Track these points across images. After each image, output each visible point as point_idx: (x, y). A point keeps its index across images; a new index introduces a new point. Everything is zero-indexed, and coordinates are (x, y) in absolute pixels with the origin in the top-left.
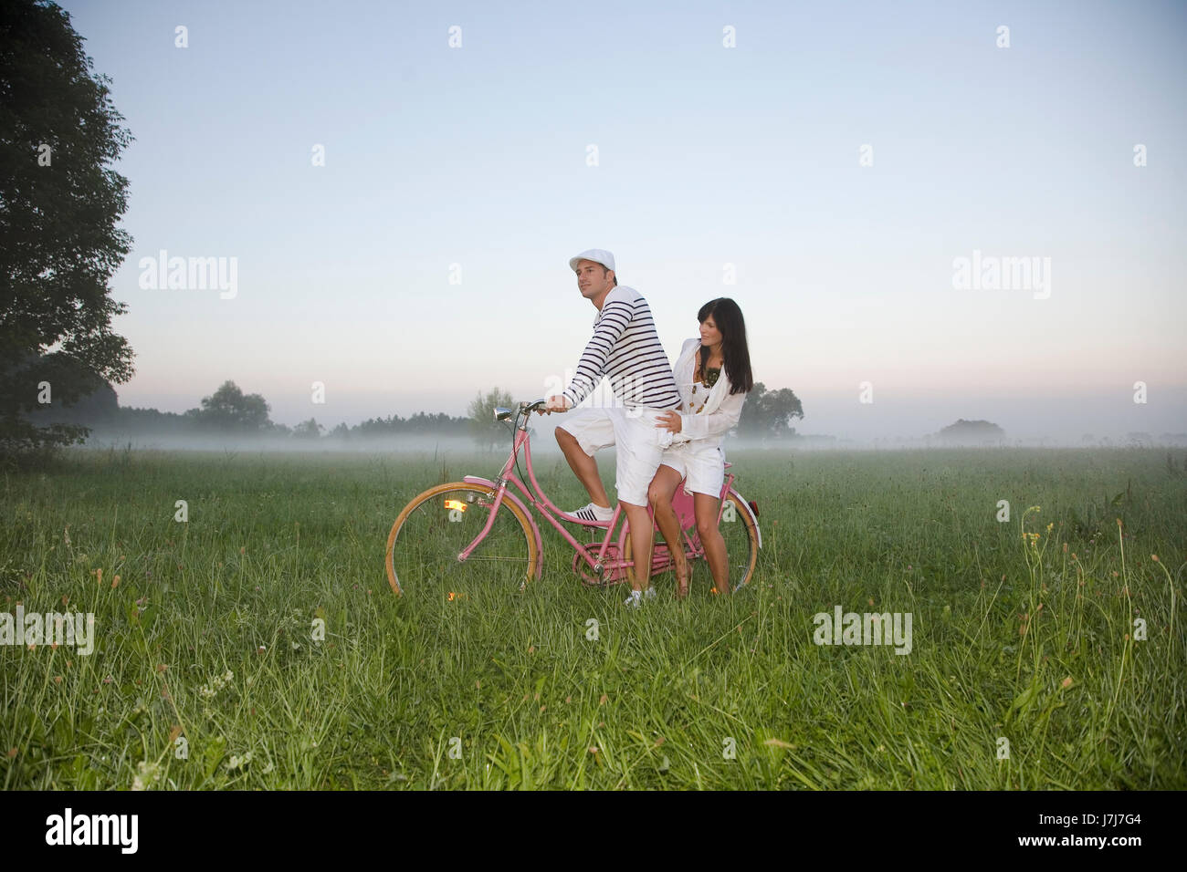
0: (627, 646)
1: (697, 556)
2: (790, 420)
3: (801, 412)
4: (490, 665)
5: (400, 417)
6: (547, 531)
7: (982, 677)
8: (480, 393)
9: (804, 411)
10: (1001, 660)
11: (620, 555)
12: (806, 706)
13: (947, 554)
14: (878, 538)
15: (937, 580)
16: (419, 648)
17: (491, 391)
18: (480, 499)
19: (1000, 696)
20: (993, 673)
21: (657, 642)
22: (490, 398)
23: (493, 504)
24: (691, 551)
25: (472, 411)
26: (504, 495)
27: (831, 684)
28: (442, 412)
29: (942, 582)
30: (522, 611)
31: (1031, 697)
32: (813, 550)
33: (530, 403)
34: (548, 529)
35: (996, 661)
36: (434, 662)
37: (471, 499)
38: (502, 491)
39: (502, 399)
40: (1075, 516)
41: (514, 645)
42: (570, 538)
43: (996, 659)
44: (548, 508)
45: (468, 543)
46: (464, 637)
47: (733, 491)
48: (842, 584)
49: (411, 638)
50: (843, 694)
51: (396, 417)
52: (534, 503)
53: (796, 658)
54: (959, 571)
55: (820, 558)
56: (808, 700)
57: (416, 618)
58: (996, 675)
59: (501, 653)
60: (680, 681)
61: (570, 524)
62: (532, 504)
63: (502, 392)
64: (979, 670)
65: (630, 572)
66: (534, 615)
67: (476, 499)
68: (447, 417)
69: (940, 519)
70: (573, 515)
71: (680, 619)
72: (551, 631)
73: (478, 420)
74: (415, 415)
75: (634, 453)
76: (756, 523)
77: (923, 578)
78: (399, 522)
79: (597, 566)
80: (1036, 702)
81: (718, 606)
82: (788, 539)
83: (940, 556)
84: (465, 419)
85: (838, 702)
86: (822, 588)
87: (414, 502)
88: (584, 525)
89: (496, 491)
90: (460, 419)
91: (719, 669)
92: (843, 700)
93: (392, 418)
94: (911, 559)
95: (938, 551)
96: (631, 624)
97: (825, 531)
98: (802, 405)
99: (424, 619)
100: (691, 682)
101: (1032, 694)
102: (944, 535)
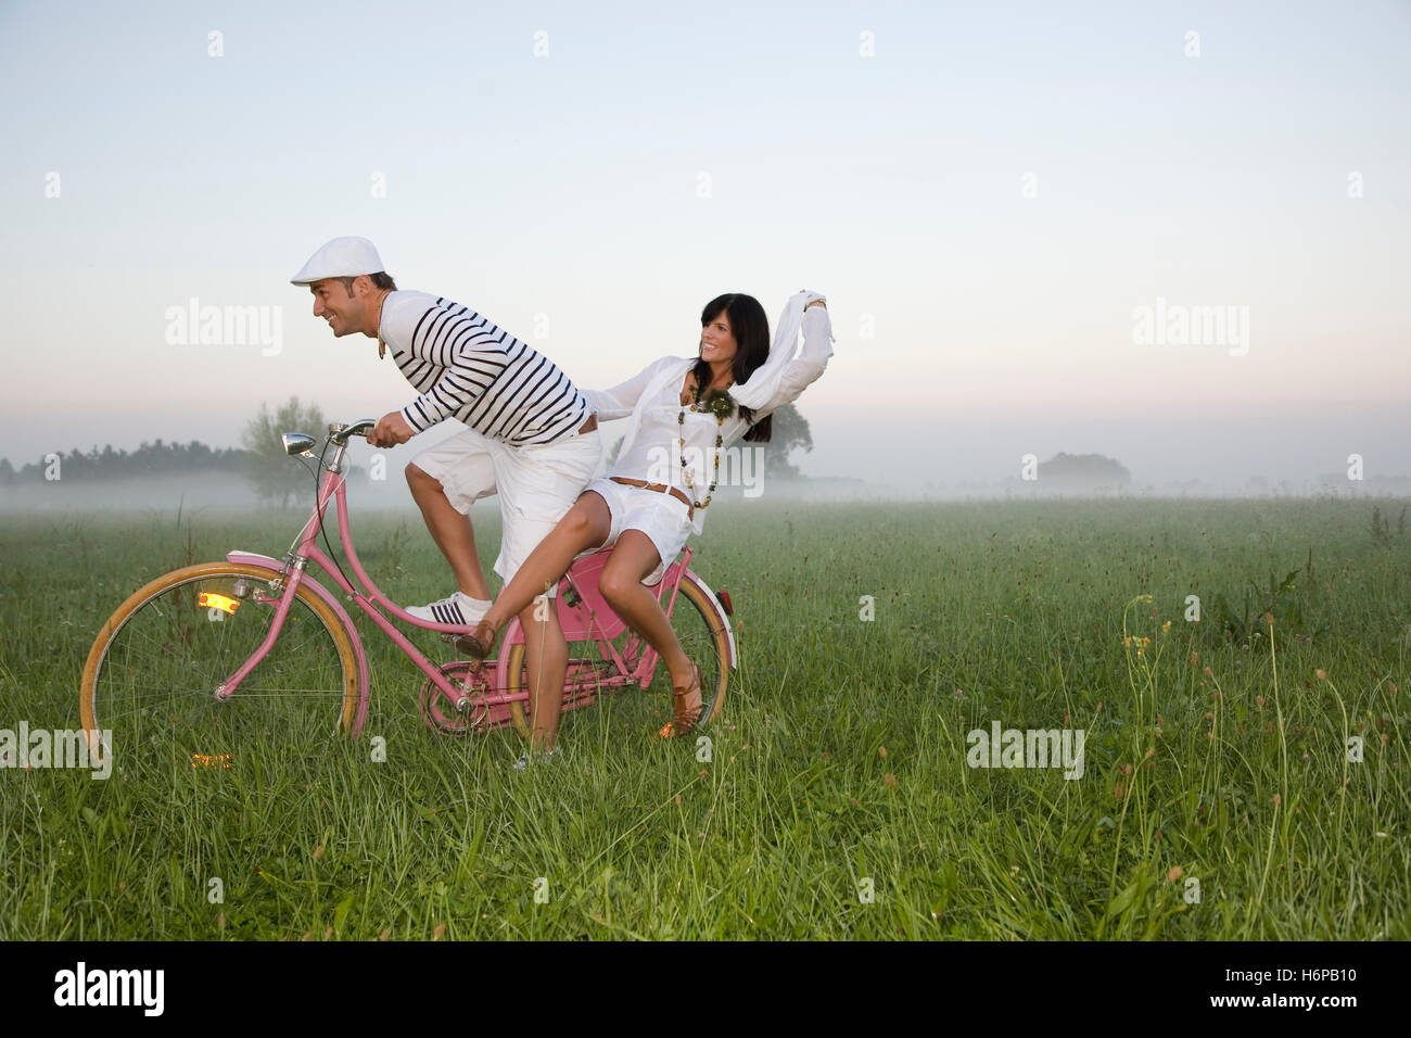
0: (498, 836)
1: (629, 682)
2: (791, 453)
3: (808, 440)
4: (257, 882)
5: (116, 449)
6: (376, 644)
7: (1067, 866)
8: (264, 406)
9: (813, 438)
10: (1096, 838)
11: (502, 684)
12: (785, 924)
13: (1025, 669)
14: (916, 644)
15: (1007, 711)
16: (126, 861)
17: (285, 403)
18: (257, 591)
19: (1092, 896)
20: (1084, 859)
21: (547, 828)
22: (284, 415)
23: (280, 598)
24: (620, 674)
25: (251, 438)
26: (300, 583)
27: (825, 886)
28: (196, 439)
29: (1015, 715)
30: (318, 784)
31: (1135, 897)
32: (813, 666)
33: (345, 426)
34: (377, 642)
35: (1088, 841)
36: (150, 883)
37: (241, 591)
38: (296, 577)
39: (304, 418)
40: (1224, 607)
41: (300, 845)
42: (416, 654)
43: (1089, 838)
44: (377, 604)
45: (231, 671)
46: (213, 837)
47: (691, 574)
48: (854, 721)
49: (113, 844)
50: (845, 902)
51: (109, 448)
52: (354, 596)
53: (775, 844)
54: (1040, 697)
55: (825, 679)
56: (789, 914)
57: (123, 809)
58: (1087, 862)
59: (279, 860)
60: (579, 891)
61: (416, 631)
62: (349, 598)
63: (305, 404)
64: (1062, 856)
65: (517, 710)
66: (340, 789)
67: (249, 591)
68: (205, 449)
69: (1017, 613)
70: (422, 614)
71: (588, 787)
72: (367, 817)
73: (260, 453)
74: (144, 446)
75: (519, 509)
76: (728, 626)
77: (985, 708)
78: (104, 636)
79: (460, 702)
80: (1144, 904)
81: (652, 763)
82: (775, 650)
83: (1014, 673)
84: (239, 452)
85: (836, 916)
86: (825, 727)
87: (136, 598)
88: (444, 633)
89: (286, 577)
90: (230, 452)
91: (647, 868)
92: (845, 912)
93: (101, 451)
94: (967, 678)
95: (1011, 665)
96: (506, 799)
97: (836, 635)
98: (811, 428)
99: (138, 808)
100: (599, 892)
101: (1138, 892)
102: (1021, 639)
